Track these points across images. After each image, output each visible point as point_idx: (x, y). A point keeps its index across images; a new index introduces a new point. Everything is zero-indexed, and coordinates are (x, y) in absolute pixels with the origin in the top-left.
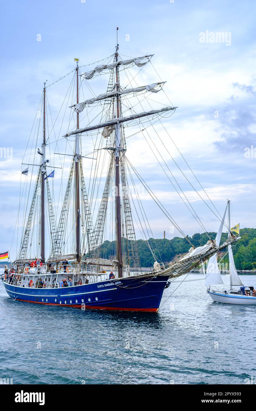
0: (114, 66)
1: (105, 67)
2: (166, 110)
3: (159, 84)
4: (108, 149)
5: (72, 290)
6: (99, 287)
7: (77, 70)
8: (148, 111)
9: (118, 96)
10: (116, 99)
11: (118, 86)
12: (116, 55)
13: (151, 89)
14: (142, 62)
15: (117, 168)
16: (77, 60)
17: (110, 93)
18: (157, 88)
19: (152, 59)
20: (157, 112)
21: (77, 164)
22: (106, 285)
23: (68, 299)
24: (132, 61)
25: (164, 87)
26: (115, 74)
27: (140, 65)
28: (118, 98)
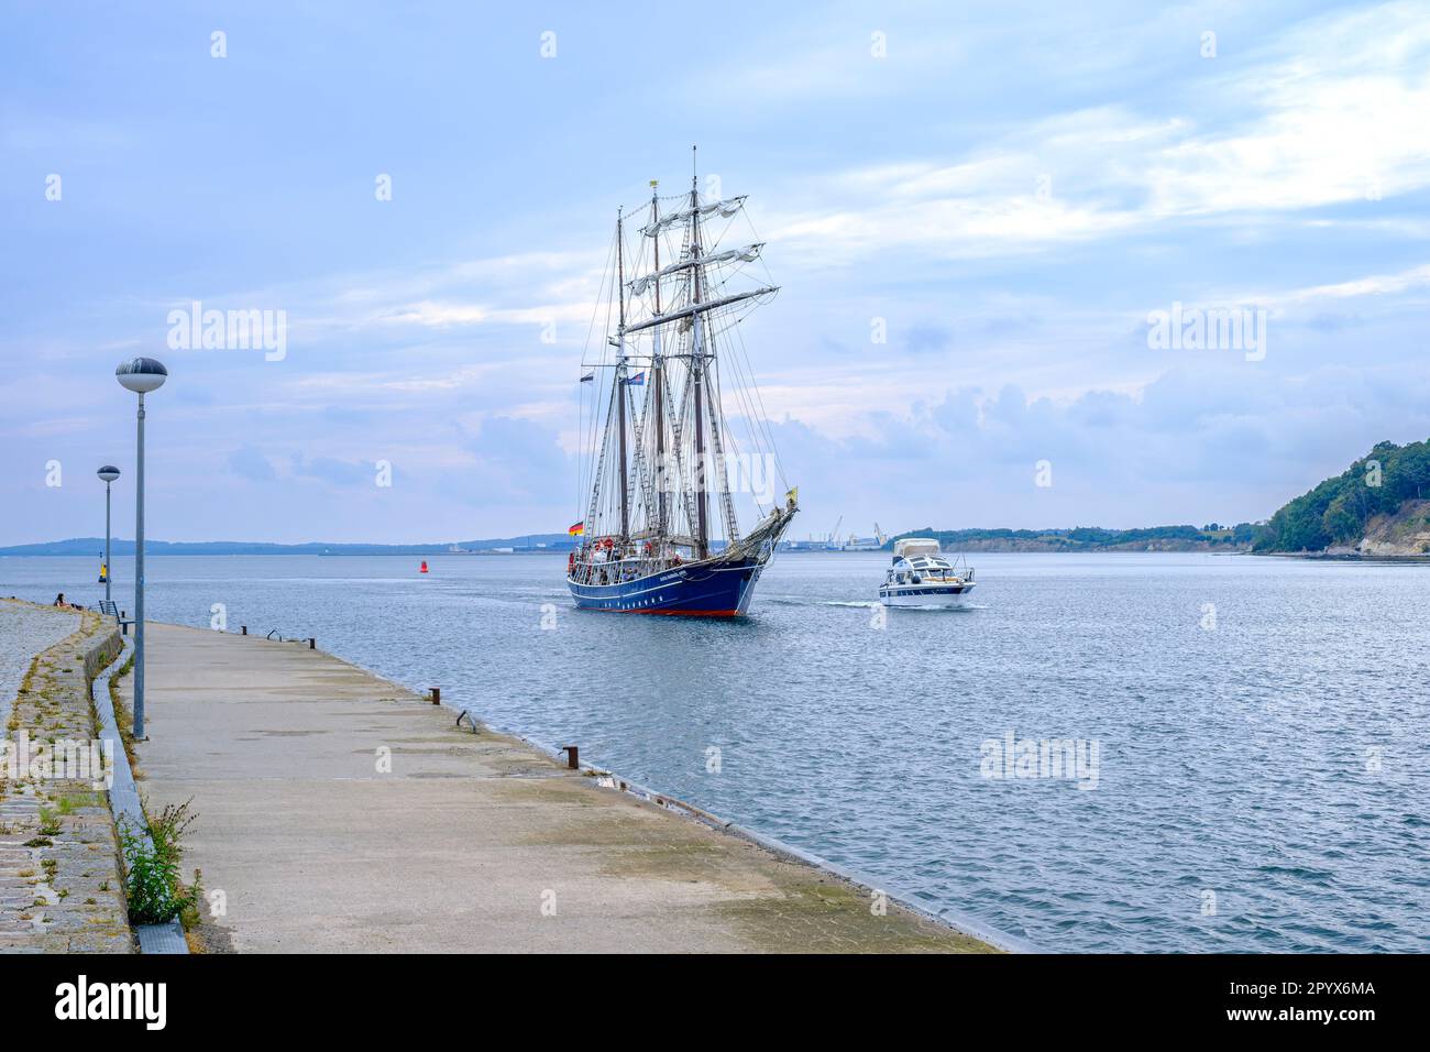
0: (688, 216)
1: (675, 217)
2: (762, 292)
3: (755, 246)
4: (683, 356)
5: (640, 585)
6: (662, 579)
7: (654, 201)
8: (736, 294)
9: (697, 266)
10: (693, 269)
11: (695, 250)
12: (694, 194)
13: (746, 258)
14: (730, 208)
15: (698, 387)
16: (654, 183)
17: (684, 262)
18: (753, 253)
19: (746, 204)
20: (751, 295)
21: (658, 371)
22: (672, 576)
23: (630, 600)
24: (714, 208)
25: (763, 251)
26: (691, 229)
27: (726, 214)
28: (696, 271)
